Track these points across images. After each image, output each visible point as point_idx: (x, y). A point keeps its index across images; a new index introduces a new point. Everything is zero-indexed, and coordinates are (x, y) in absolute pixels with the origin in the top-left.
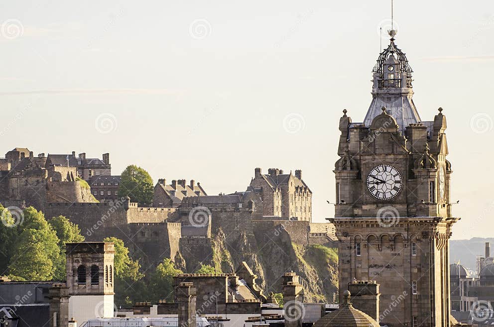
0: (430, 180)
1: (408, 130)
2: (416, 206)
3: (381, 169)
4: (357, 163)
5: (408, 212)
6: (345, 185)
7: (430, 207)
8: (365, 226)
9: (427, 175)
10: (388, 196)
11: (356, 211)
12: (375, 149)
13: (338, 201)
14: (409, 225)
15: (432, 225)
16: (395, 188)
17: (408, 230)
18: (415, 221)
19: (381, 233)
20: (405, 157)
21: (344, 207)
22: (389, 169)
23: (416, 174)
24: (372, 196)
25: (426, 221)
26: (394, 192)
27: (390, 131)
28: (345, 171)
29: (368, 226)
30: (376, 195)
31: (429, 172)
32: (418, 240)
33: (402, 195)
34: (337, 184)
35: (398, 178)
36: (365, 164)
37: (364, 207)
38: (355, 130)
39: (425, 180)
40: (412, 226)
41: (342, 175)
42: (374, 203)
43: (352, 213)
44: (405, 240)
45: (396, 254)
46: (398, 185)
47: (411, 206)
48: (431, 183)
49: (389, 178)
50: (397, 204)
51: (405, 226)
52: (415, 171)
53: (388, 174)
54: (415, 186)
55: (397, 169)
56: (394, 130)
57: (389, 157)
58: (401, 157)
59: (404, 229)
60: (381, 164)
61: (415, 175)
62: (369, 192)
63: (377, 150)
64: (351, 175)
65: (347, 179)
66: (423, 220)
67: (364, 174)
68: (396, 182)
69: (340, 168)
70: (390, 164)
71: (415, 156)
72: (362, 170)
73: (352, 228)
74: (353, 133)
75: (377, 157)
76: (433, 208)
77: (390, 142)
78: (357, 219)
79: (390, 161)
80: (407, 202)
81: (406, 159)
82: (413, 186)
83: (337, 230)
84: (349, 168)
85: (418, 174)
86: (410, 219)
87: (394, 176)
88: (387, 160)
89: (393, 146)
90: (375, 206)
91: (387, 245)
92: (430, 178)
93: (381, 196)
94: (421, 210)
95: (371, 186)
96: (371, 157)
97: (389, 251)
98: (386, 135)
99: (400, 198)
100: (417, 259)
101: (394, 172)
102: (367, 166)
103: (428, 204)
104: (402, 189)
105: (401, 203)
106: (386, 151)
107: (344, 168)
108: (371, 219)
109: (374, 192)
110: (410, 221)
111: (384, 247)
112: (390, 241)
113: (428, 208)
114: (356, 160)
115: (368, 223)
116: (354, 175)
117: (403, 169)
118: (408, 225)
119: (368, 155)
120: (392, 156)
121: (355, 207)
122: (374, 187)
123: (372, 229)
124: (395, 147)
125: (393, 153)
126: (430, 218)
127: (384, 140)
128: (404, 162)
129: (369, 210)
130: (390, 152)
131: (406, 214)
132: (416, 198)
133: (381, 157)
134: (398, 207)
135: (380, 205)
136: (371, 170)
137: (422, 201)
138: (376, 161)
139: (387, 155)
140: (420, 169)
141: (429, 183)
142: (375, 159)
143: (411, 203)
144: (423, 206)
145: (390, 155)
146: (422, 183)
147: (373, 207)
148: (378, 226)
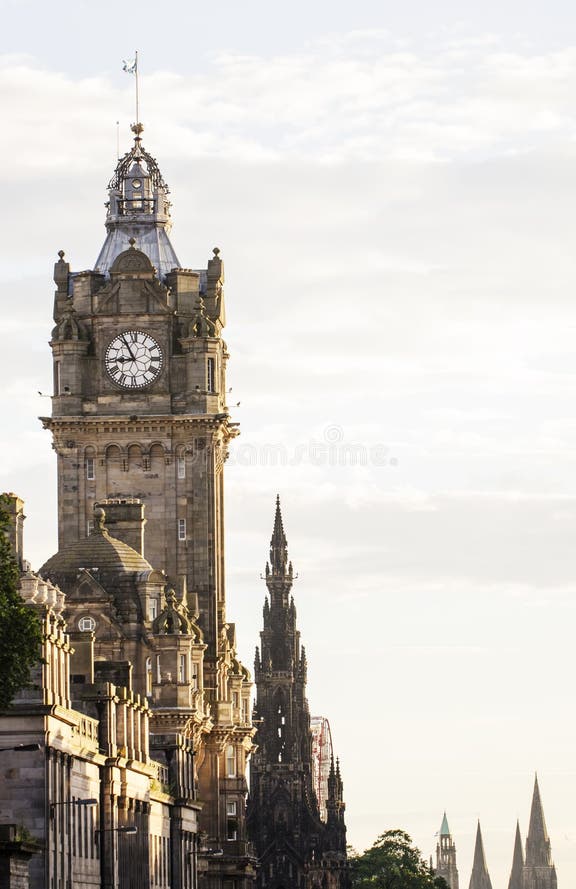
0: (208, 355)
1: (170, 278)
2: (185, 397)
3: (128, 338)
4: (88, 329)
5: (172, 408)
6: (69, 364)
7: (209, 398)
8: (101, 430)
9: (204, 348)
10: (140, 381)
11: (87, 407)
12: (119, 306)
13: (56, 390)
14: (174, 427)
15: (211, 427)
16: (151, 369)
17: (171, 436)
18: (184, 421)
19: (127, 441)
20: (166, 319)
21: (66, 401)
22: (141, 338)
23: (185, 345)
24: (113, 382)
25: (202, 421)
26: (150, 376)
27: (142, 276)
28: (69, 341)
29: (107, 430)
30: (120, 380)
31: (207, 342)
32: (188, 452)
33: (163, 380)
34: (56, 364)
35: (156, 353)
36: (102, 330)
37: (102, 400)
38: (83, 279)
39: (201, 356)
40: (178, 428)
41: (65, 347)
42: (117, 393)
43: (80, 409)
44: (167, 452)
45: (152, 477)
46: (156, 365)
47: (177, 398)
48: (209, 361)
49: (141, 352)
50: (156, 394)
51: (168, 429)
52: (185, 343)
53: (140, 346)
54: (183, 365)
55: (154, 338)
56: (150, 276)
57: (142, 319)
58: (161, 318)
59: (165, 434)
60: (128, 330)
61: (184, 347)
62: (107, 375)
63: (123, 308)
64: (79, 348)
65: (73, 354)
66: (199, 418)
67: (101, 347)
68: (153, 359)
69: (61, 337)
70: (143, 330)
71: (181, 320)
72: (97, 340)
73: (81, 433)
74: (79, 284)
75: (120, 319)
76: (212, 401)
77: (143, 295)
78: (89, 419)
79: (143, 325)
80: (170, 392)
81: (168, 323)
82: (180, 365)
83: (56, 437)
84: (76, 337)
85: (188, 346)
86: (177, 418)
87: (150, 350)
88: (138, 324)
89: (148, 302)
90: (119, 398)
91: (138, 461)
92: (207, 352)
93: (128, 382)
94: (194, 403)
95: (111, 365)
96: (110, 320)
97: (140, 471)
98: (137, 283)
99: (160, 385)
100: (186, 483)
101: (150, 343)
102: (106, 333)
103: (205, 394)
104: (163, 369)
105: (161, 393)
106: (138, 309)
107: (68, 336)
108: (114, 419)
109: (118, 376)
110: (176, 421)
111: (132, 465)
112: (144, 454)
113: (205, 400)
114: (86, 326)
115: (107, 426)
116: (84, 348)
117: (165, 338)
118: (172, 427)
119: (107, 316)
120: (146, 318)
121: (85, 400)
122: (116, 368)
123: (115, 435)
124: (151, 302)
125: (148, 313)
126: (209, 416)
127: (134, 290)
128: (167, 327)
129: (110, 404)
130: (144, 310)
131: (170, 411)
132: (185, 386)
133: (129, 319)
134: (157, 398)
135: (127, 396)
136: (112, 339)
137: (197, 387)
138: (119, 326)
139: (138, 315)
140: (191, 337)
141: (207, 360)
142: (118, 322)
143: (177, 394)
144: (197, 397)
145: (143, 315)
146: (195, 361)
147: (116, 399)
148: (122, 429)
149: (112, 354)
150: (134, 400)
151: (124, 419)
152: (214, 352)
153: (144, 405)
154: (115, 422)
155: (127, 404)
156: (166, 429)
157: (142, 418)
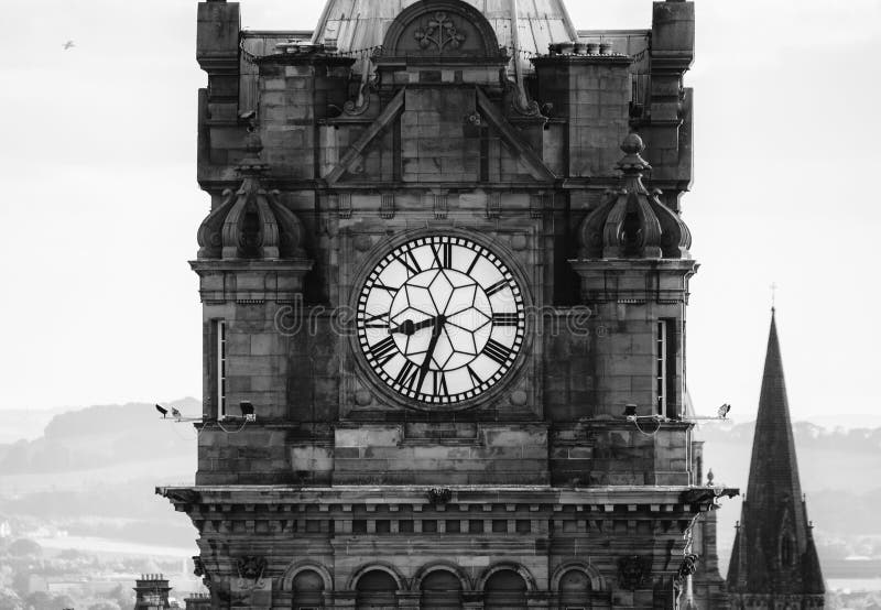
0: (658, 311)
1: (546, 72)
3: (424, 255)
4: (304, 223)
5: (552, 464)
6: (254, 329)
7: (661, 439)
8: (344, 525)
9: (648, 291)
10: (459, 384)
11: (308, 458)
12: (400, 163)
13: (210, 403)
14: (558, 523)
15: (666, 526)
16: (492, 350)
17: (548, 547)
18: (587, 507)
20: (537, 204)
21: (242, 439)
23: (593, 282)
24: (381, 385)
25: (643, 508)
26: (487, 368)
27: (472, 76)
28: (253, 265)
29: (359, 527)
30: (400, 380)
31: (655, 271)
32: (596, 595)
33: (524, 383)
34: (211, 326)
35: (505, 302)
36: (348, 232)
37: (347, 438)
38: (291, 71)
39: (638, 313)
40: (570, 528)
41: (241, 282)
42: (388, 419)
43: (279, 464)
46: (506, 336)
47: (567, 435)
48: (660, 326)
50: (503, 422)
51: (539, 529)
52: (591, 273)
53: (459, 280)
54: (589, 339)
55: (501, 260)
56: (492, 76)
57: (467, 200)
58: (523, 201)
59: (530, 540)
60: (425, 234)
61: (589, 285)
62: (363, 362)
63: (410, 168)
64: (282, 283)
65: (264, 302)
66: (632, 502)
67: (344, 281)
68: (498, 319)
69: (229, 252)
70: (470, 235)
71: (579, 200)
72: (334, 260)
73: (282, 536)
74: (279, 84)
75: (404, 201)
76: (671, 447)
77: (470, 132)
78: (310, 493)
79: (467, 218)
80: (547, 415)
81: (544, 215)
82: (577, 338)
83: (208, 544)
84: (272, 253)
85: (600, 285)
86: (566, 498)
87: (489, 292)
88: (455, 217)
89: (484, 149)
90: (396, 433)
92: (658, 302)
93: (424, 385)
94: (616, 451)
95: (375, 336)
96: (375, 201)
98: (454, 97)
99: (518, 396)
101: (488, 273)
102: (361, 241)
103: (650, 426)
104: (525, 350)
105: (520, 420)
106: (455, 175)
107: (250, 249)
108: (380, 495)
109: (393, 368)
110: (565, 506)
112: (468, 599)
113: (651, 445)
114: (298, 212)
115: (360, 514)
116: (295, 283)
117: (533, 259)
118: (551, 523)
119: (366, 192)
120: (479, 199)
121: (297, 436)
122: (389, 343)
123: (381, 542)
124: (494, 151)
125: (484, 184)
126: (663, 494)
127: (443, 118)
128: (538, 226)
129: (369, 451)
130: (473, 177)
131: (544, 473)
132: (591, 399)
133: (429, 201)
134: (507, 437)
135: (419, 429)
136: (378, 260)
137: (631, 411)
138: (399, 221)
139: (456, 190)
140: (610, 259)
141: (655, 328)
142: (395, 209)
143: (568, 423)
144: (626, 436)
145: (471, 191)
146: (622, 327)
147: (386, 437)
148: (406, 527)
149: (377, 302)
150: (437, 439)
151: (408, 494)
152: (673, 302)
153: (469, 453)
154: (387, 506)
155: (421, 452)
156: (535, 528)
157: (463, 495)
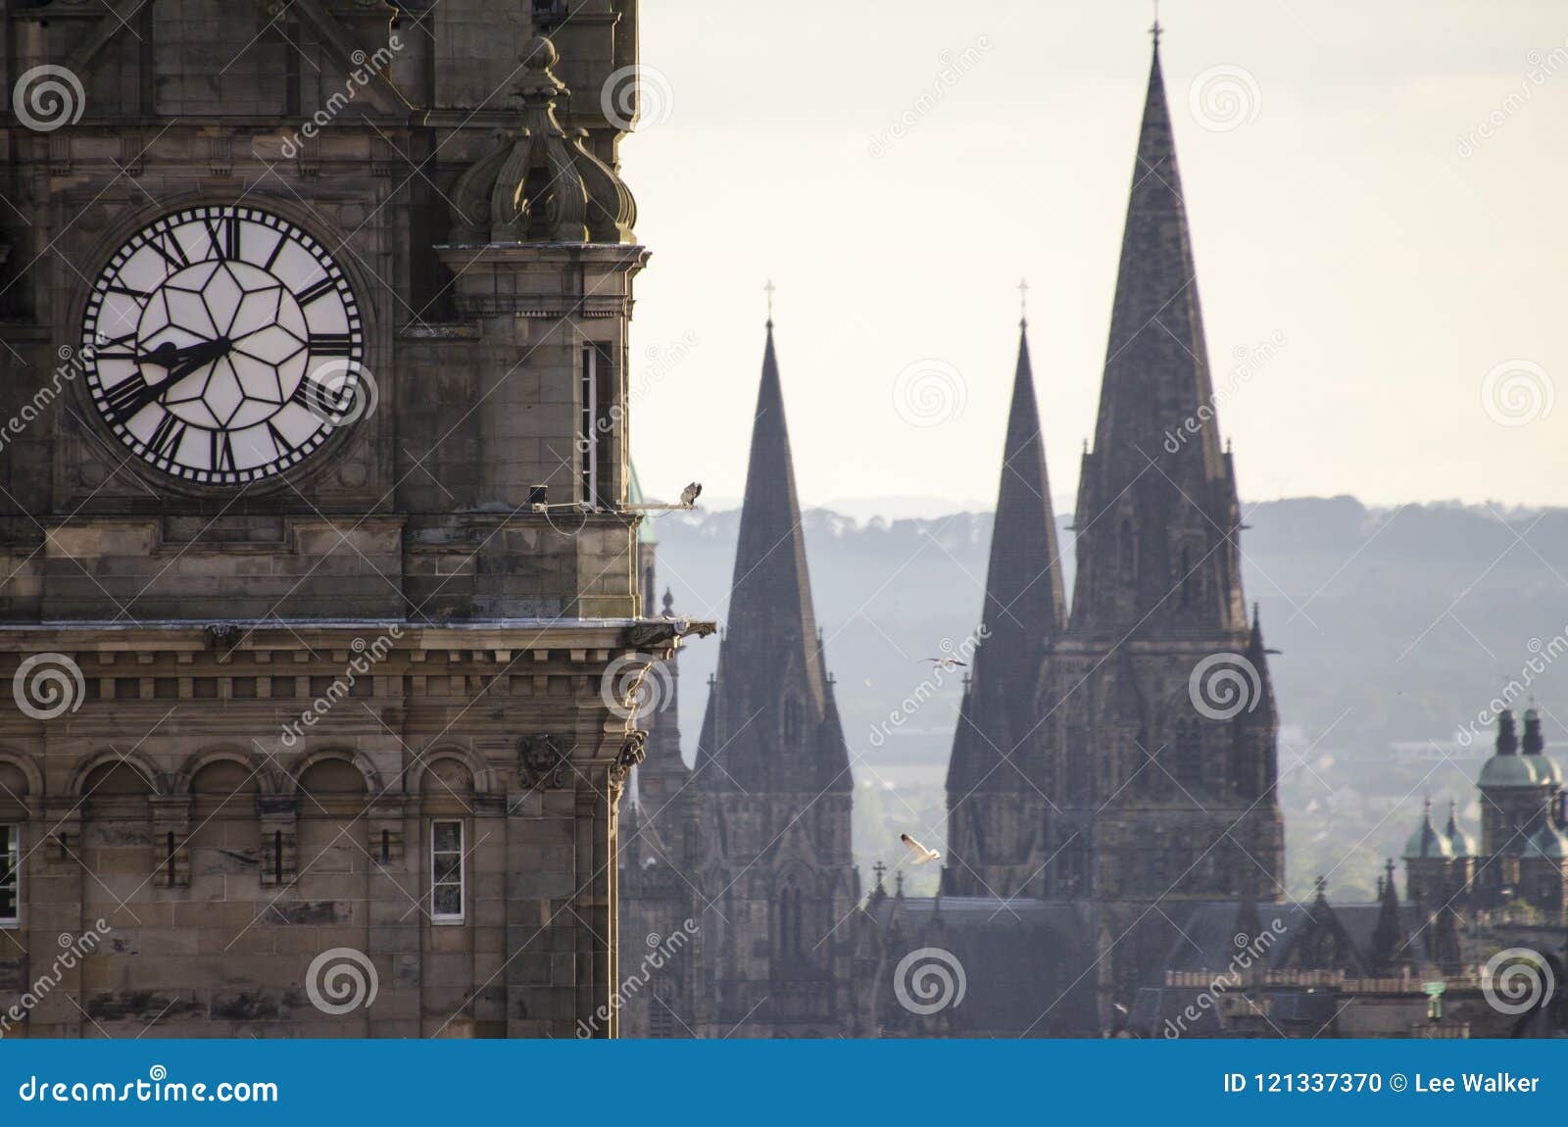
0: (583, 332)
2: (471, 531)
3: (193, 238)
5: (408, 584)
7: (588, 542)
9: (566, 297)
10: (254, 452)
12: (151, 84)
14: (419, 681)
17: (404, 720)
18: (467, 654)
19: (188, 745)
20: (383, 152)
22: (257, 240)
23: (476, 281)
24: (121, 453)
25: (559, 656)
26: (299, 425)
30: (155, 445)
31: (578, 265)
32: (481, 800)
33: (361, 450)
35: (330, 316)
36: (65, 198)
37: (64, 542)
39: (551, 334)
40: (439, 688)
42: (138, 510)
44: (389, 801)
45: (302, 915)
47: (433, 535)
48: (586, 355)
49: (259, 309)
50: (330, 515)
51: (387, 691)
52: (469, 264)
53: (252, 278)
54: (464, 377)
55: (321, 243)
57: (263, 146)
58: (358, 147)
59: (372, 710)
60: (194, 202)
61: (468, 288)
62: (92, 417)
63: (171, 92)
66: (541, 646)
67: (59, 281)
68: (318, 345)
70: (272, 204)
71: (450, 145)
72: (41, 246)
75: (156, 145)
76: (605, 555)
78: (5, 634)
79: (268, 174)
80: (399, 504)
81: (392, 168)
82: (445, 375)
85: (486, 287)
86: (433, 639)
87: (303, 299)
88: (245, 173)
90: (147, 533)
91: (234, 837)
92: (582, 315)
93: (194, 452)
94: (514, 562)
95: (113, 373)
96: (111, 147)
97: (246, 890)
99: (352, 473)
100: (471, 951)
101: (301, 267)
102: (84, 213)
103: (570, 520)
105: (348, 512)
106: (245, 102)
108: (123, 637)
109: (143, 427)
110: (430, 653)
111: (208, 857)
112: (270, 808)
113: (571, 553)
117: (375, 243)
118: (407, 679)
119: (97, 133)
122: (138, 384)
123: (126, 713)
124: (310, 66)
125: (294, 118)
126: (594, 632)
127: (224, 10)
128: (384, 187)
129: (103, 564)
130: (275, 108)
131: (397, 598)
132: (471, 476)
133: (201, 148)
134: (339, 539)
135: (188, 526)
136: (115, 244)
137: (539, 496)
138: (148, 181)
139: (246, 129)
140: (504, 245)
141: (577, 358)
142: (146, 160)
143: (434, 515)
144: (531, 537)
145: (271, 131)
146: (523, 357)
147: (134, 539)
148: (166, 688)
149: (115, 317)
150: (218, 543)
151: (171, 636)
152: (607, 315)
153: (270, 566)
154: (133, 655)
155: (193, 566)
156: (380, 689)
157: (260, 636)
